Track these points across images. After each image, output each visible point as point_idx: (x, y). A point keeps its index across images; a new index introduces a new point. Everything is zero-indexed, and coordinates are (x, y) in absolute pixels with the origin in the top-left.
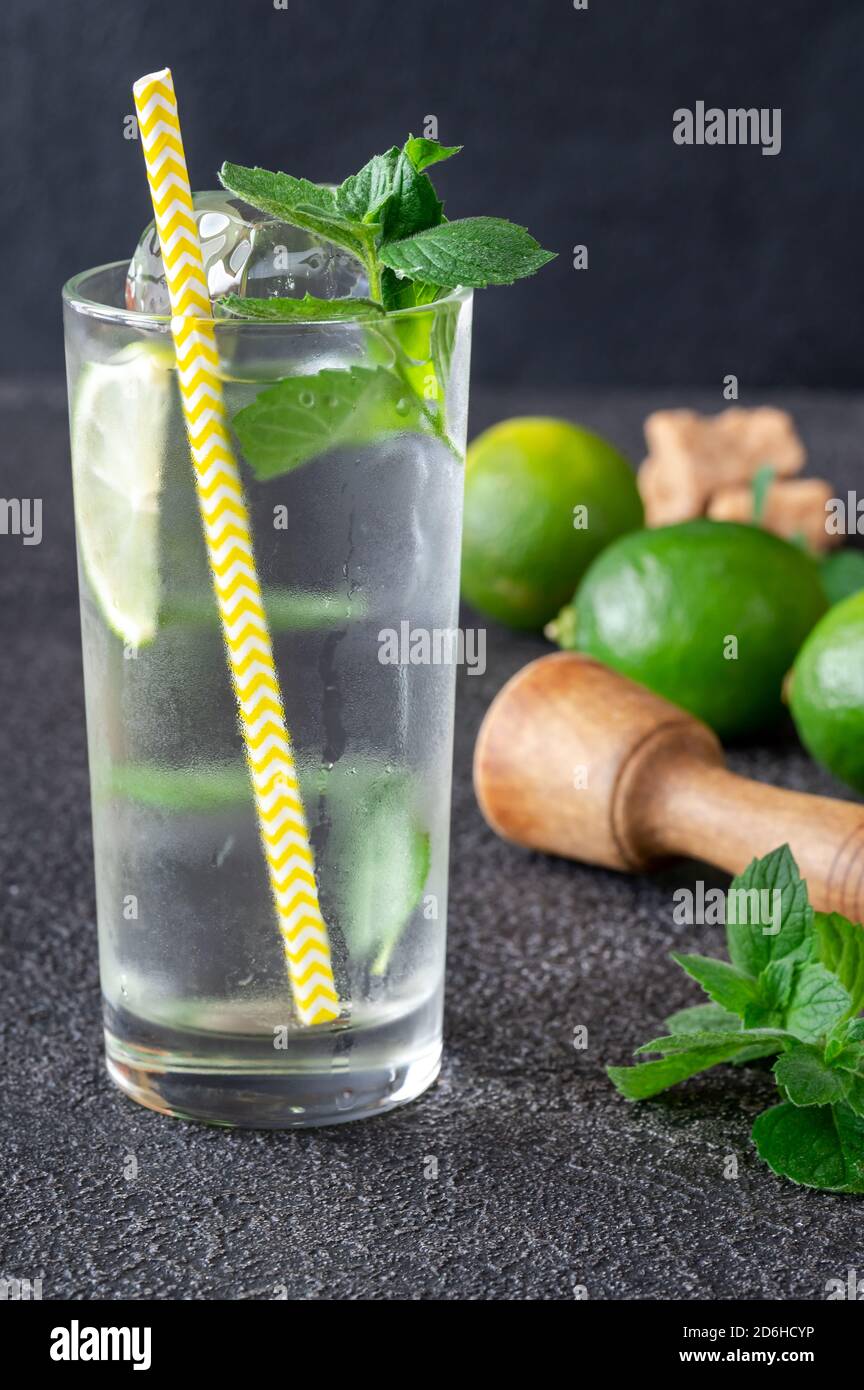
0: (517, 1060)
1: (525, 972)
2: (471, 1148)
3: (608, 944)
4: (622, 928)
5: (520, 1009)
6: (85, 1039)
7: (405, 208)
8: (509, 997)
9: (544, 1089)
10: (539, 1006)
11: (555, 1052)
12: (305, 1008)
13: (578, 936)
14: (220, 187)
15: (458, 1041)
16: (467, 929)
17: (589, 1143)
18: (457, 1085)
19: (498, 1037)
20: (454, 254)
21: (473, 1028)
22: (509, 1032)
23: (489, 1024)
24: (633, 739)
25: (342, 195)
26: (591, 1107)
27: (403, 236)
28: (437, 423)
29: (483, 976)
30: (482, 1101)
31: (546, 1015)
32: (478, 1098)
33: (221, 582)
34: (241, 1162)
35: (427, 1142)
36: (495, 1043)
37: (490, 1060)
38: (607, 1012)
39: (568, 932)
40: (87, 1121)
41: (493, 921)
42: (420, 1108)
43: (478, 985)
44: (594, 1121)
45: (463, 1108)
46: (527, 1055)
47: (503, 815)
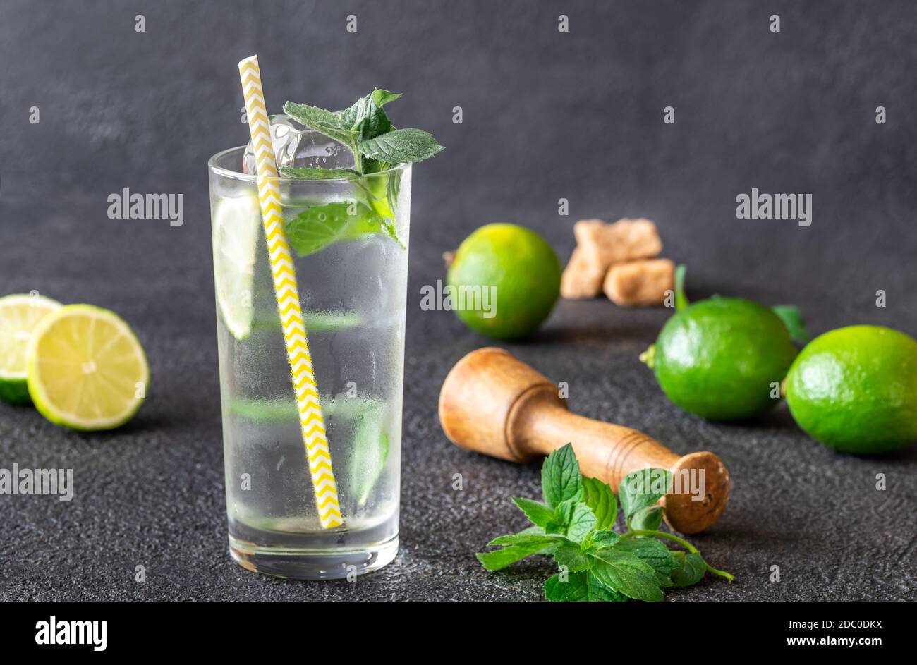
0: (438, 551)
1: (452, 510)
2: (405, 591)
3: (499, 498)
4: (508, 490)
5: (445, 528)
6: (223, 538)
7: (372, 124)
8: (441, 522)
9: (448, 565)
10: (455, 526)
11: (457, 548)
12: (324, 519)
13: (483, 494)
14: (282, 113)
15: (410, 542)
16: (428, 488)
17: (464, 590)
18: (404, 562)
19: (431, 540)
20: (394, 147)
21: (419, 536)
22: (437, 538)
23: (428, 534)
24: (518, 392)
25: (343, 117)
26: (469, 574)
27: (371, 138)
28: (391, 230)
29: (430, 512)
30: (415, 570)
31: (457, 531)
32: (414, 568)
33: (282, 306)
34: (289, 595)
35: (383, 588)
36: (429, 543)
37: (424, 551)
38: (489, 530)
39: (480, 491)
40: (216, 574)
41: (442, 485)
42: (383, 572)
43: (427, 516)
44: (469, 580)
45: (405, 573)
46: (444, 549)
47: (454, 432)
